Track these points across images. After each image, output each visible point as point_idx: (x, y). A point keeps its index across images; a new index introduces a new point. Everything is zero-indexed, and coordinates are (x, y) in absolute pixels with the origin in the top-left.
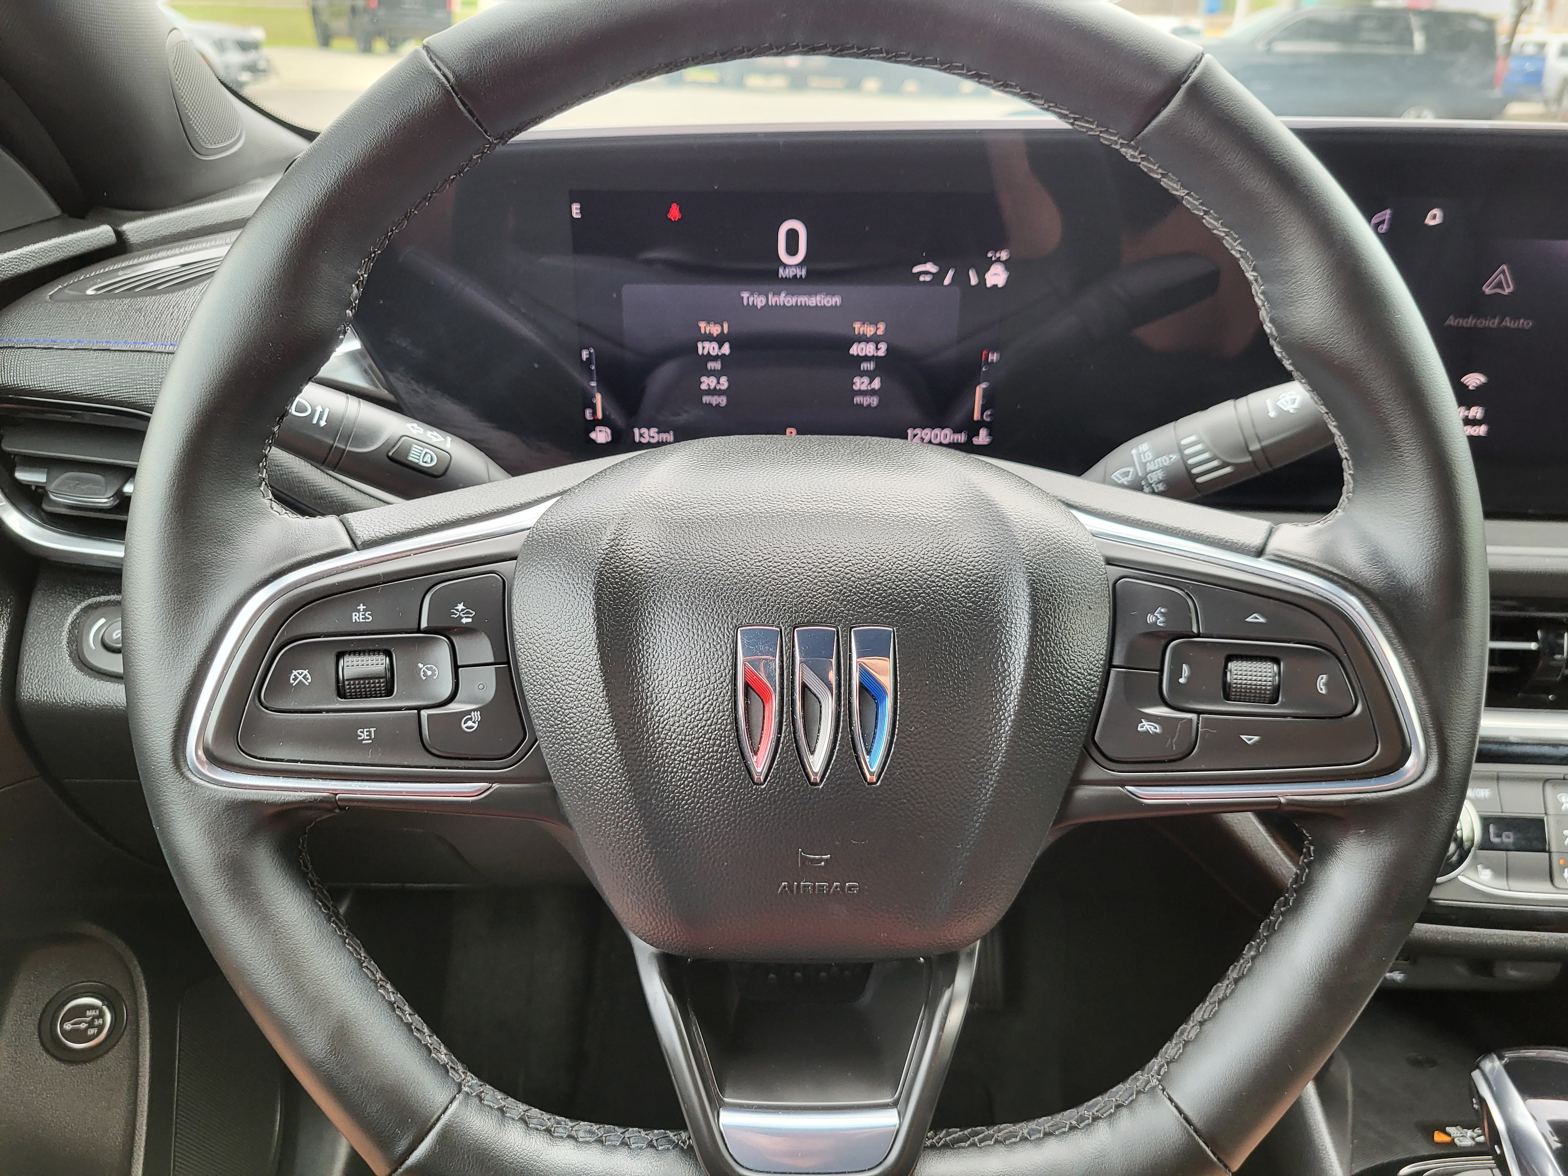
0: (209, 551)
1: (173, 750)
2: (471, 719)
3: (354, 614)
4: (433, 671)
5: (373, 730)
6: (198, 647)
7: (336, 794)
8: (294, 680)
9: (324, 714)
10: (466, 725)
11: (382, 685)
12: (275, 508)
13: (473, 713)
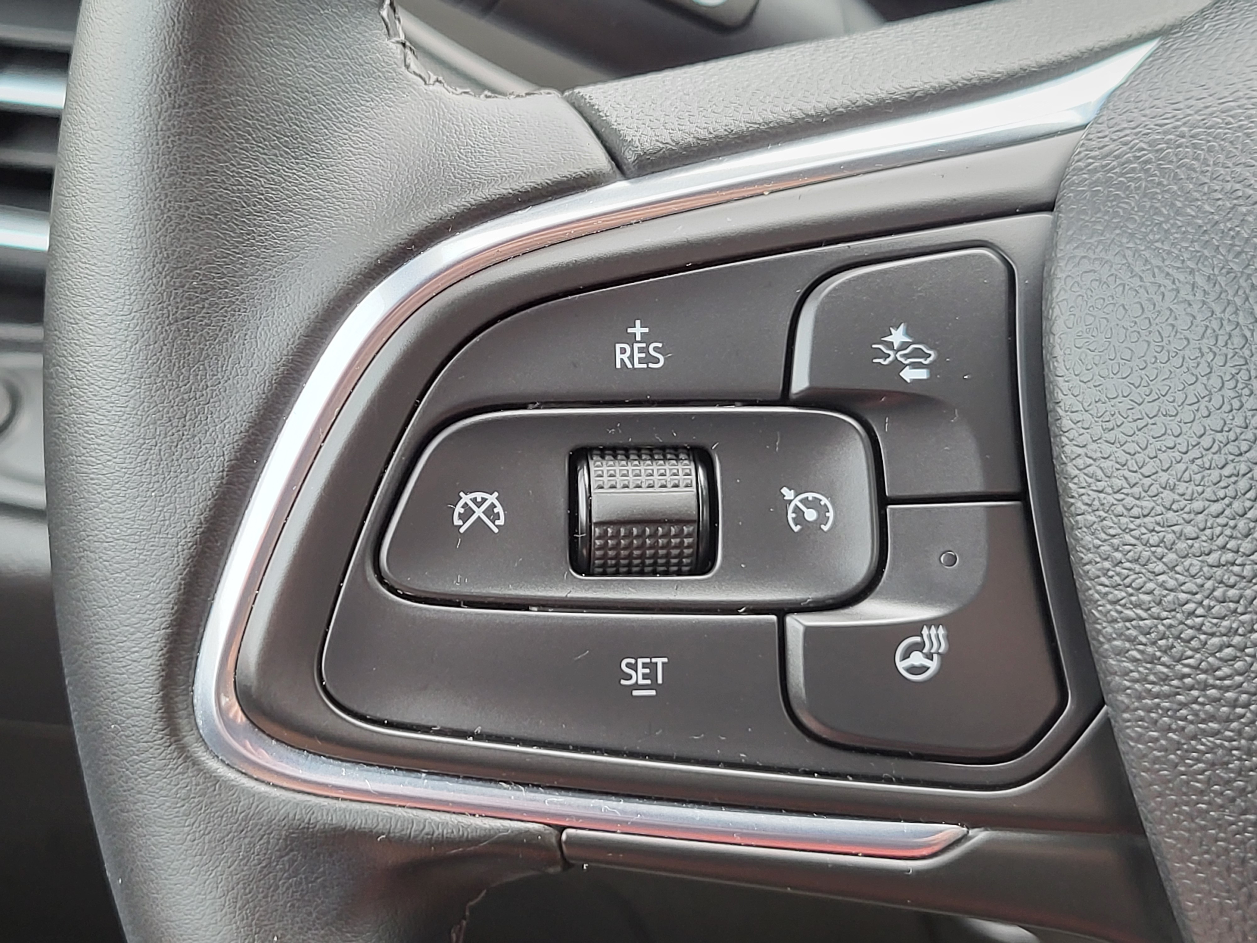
0: (262, 168)
1: (164, 687)
2: (919, 647)
3: (618, 346)
4: (822, 510)
5: (660, 661)
6: (232, 419)
7: (562, 829)
8: (464, 517)
9: (534, 613)
10: (908, 663)
11: (687, 541)
12: (413, 67)
13: (925, 631)
